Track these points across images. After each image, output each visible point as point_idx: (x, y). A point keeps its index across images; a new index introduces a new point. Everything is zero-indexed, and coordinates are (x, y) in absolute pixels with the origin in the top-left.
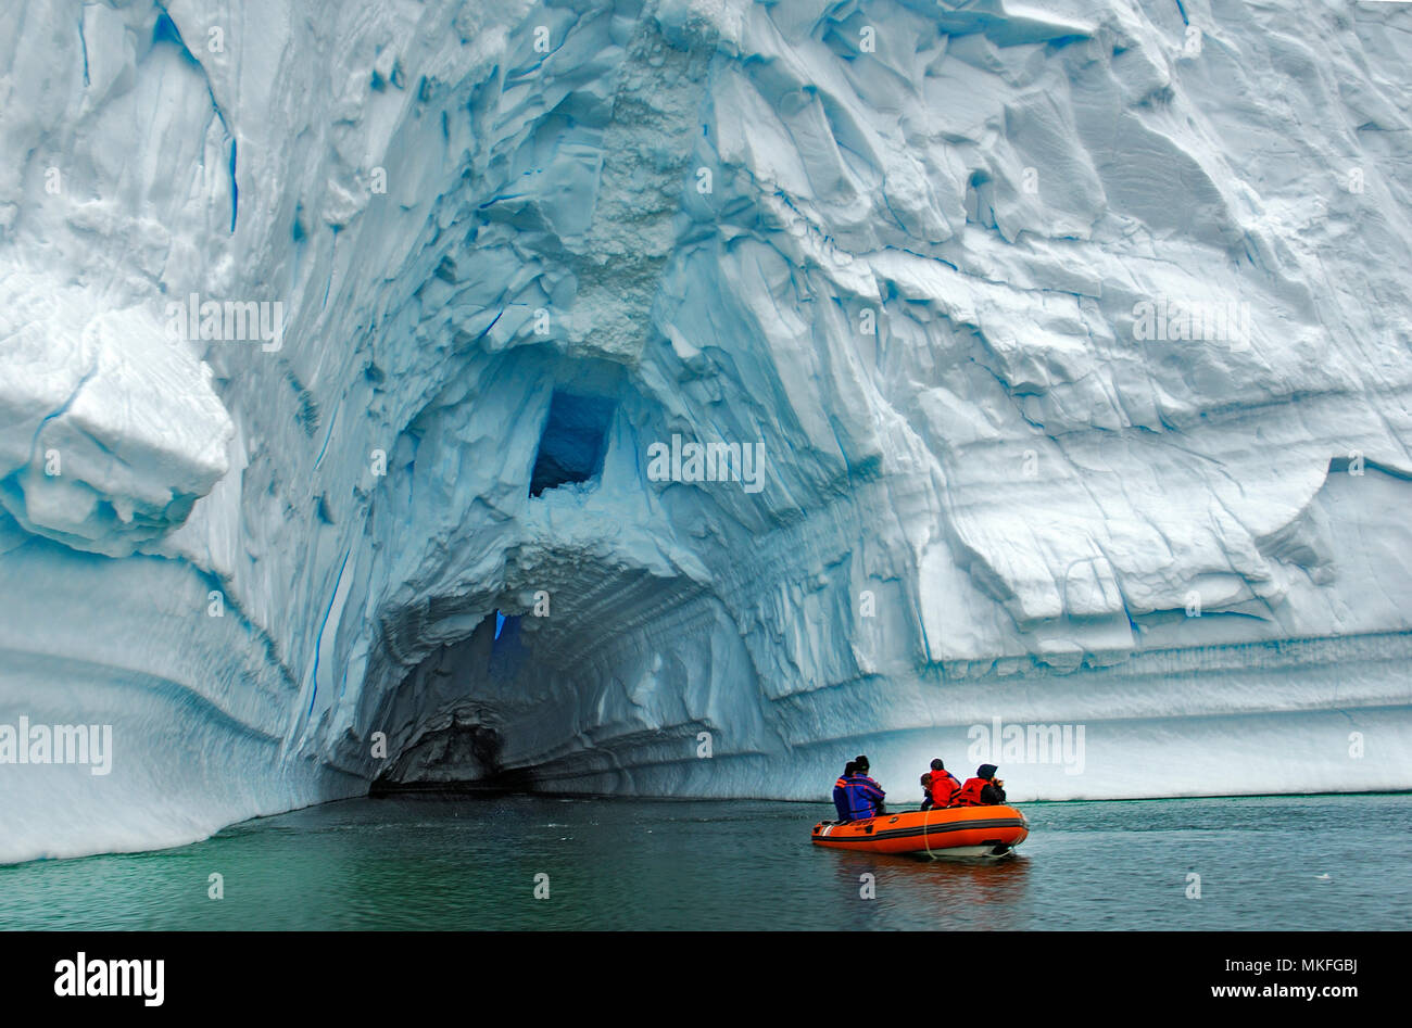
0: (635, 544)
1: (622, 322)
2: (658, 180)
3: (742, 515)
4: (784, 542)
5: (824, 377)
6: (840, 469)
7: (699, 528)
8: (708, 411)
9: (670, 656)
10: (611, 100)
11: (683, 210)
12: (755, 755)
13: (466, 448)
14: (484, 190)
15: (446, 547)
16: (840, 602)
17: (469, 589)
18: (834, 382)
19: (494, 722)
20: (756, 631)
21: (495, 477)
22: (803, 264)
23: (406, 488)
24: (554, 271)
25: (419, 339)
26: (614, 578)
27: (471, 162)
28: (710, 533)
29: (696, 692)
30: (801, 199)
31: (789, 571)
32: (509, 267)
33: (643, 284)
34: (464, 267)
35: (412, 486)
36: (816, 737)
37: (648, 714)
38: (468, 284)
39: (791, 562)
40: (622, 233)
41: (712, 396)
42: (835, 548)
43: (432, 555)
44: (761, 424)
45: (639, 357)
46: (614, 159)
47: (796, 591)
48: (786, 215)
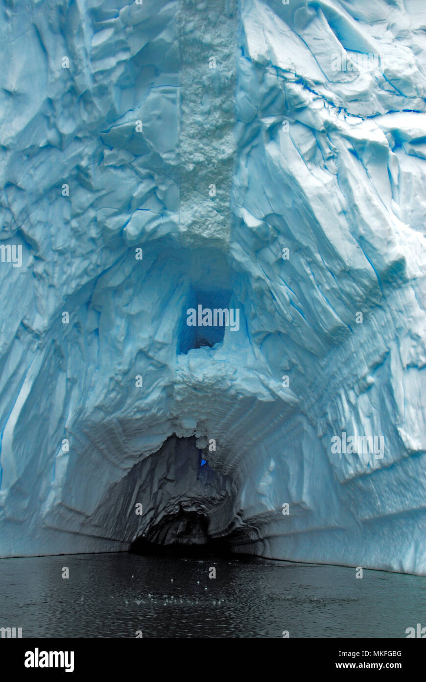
0: (246, 379)
1: (212, 214)
2: (218, 101)
3: (309, 344)
4: (339, 358)
5: (351, 211)
6: (371, 280)
7: (285, 364)
8: (276, 270)
9: (280, 461)
10: (176, 43)
11: (239, 120)
12: (338, 529)
13: (130, 318)
14: (96, 114)
15: (122, 384)
16: (385, 395)
17: (143, 414)
18: (357, 210)
19: (203, 510)
20: (328, 432)
21: (151, 337)
22: (323, 128)
23: (95, 347)
24: (163, 184)
25: (73, 230)
26: (237, 406)
27: (72, 79)
28: (293, 365)
29: (295, 484)
30: (318, 83)
31: (345, 379)
32: (132, 182)
33: (223, 186)
34: (97, 178)
35: (99, 344)
36: (378, 513)
37: (268, 500)
38: (104, 192)
39: (345, 371)
40: (201, 145)
41: (276, 256)
42: (376, 351)
43: (113, 390)
44: (309, 264)
45: (227, 240)
46: (187, 92)
47: (352, 394)
48: (307, 96)
